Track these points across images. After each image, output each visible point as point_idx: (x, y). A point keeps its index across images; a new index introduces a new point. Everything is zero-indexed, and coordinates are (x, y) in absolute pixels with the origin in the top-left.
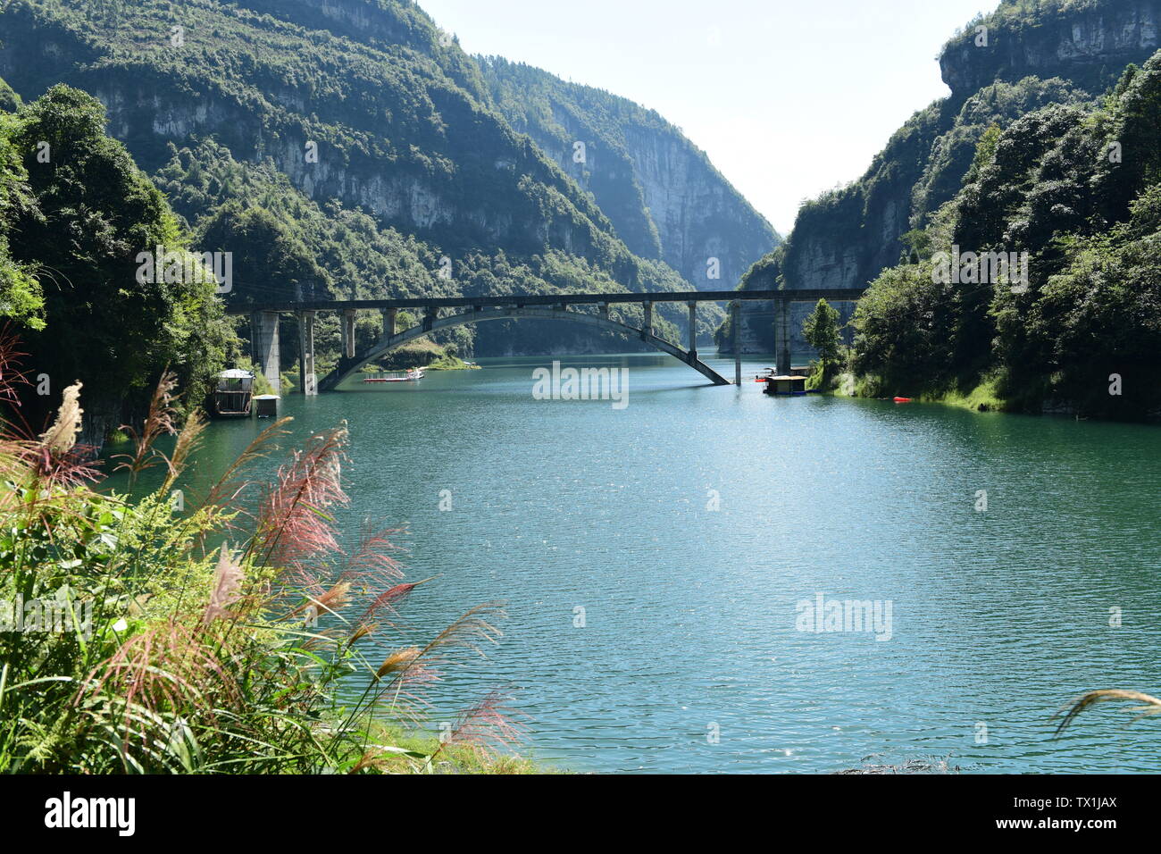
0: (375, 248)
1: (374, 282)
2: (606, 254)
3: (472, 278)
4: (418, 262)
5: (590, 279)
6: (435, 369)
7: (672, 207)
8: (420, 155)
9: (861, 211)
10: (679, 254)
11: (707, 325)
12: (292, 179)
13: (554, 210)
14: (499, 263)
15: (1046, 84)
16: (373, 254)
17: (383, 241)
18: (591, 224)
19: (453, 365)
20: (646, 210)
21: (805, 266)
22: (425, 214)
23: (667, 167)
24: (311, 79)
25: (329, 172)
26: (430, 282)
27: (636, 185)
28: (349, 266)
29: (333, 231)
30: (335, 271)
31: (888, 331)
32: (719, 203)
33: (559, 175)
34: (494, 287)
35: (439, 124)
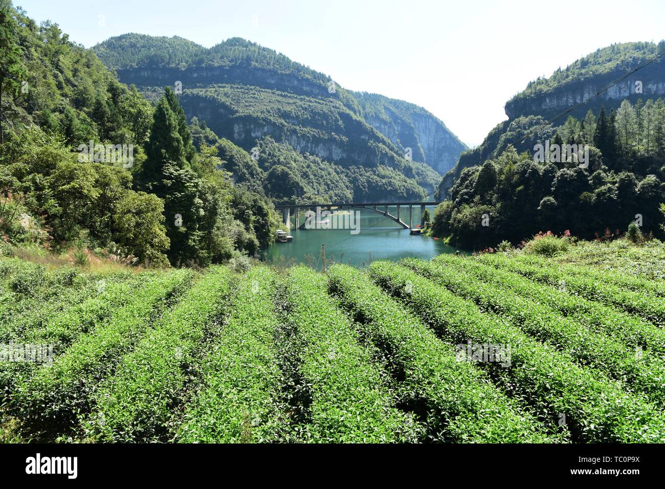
0: (320, 169)
1: (319, 181)
2: (400, 165)
3: (352, 177)
4: (334, 172)
5: (394, 175)
7: (430, 142)
8: (335, 136)
10: (433, 159)
12: (293, 147)
13: (381, 152)
14: (362, 171)
15: (536, 118)
16: (319, 171)
17: (322, 166)
18: (395, 155)
20: (419, 144)
22: (337, 155)
23: (428, 128)
24: (300, 114)
25: (305, 143)
26: (338, 179)
27: (416, 136)
28: (312, 176)
29: (306, 164)
32: (448, 140)
33: (383, 139)
34: (360, 180)
35: (342, 125)
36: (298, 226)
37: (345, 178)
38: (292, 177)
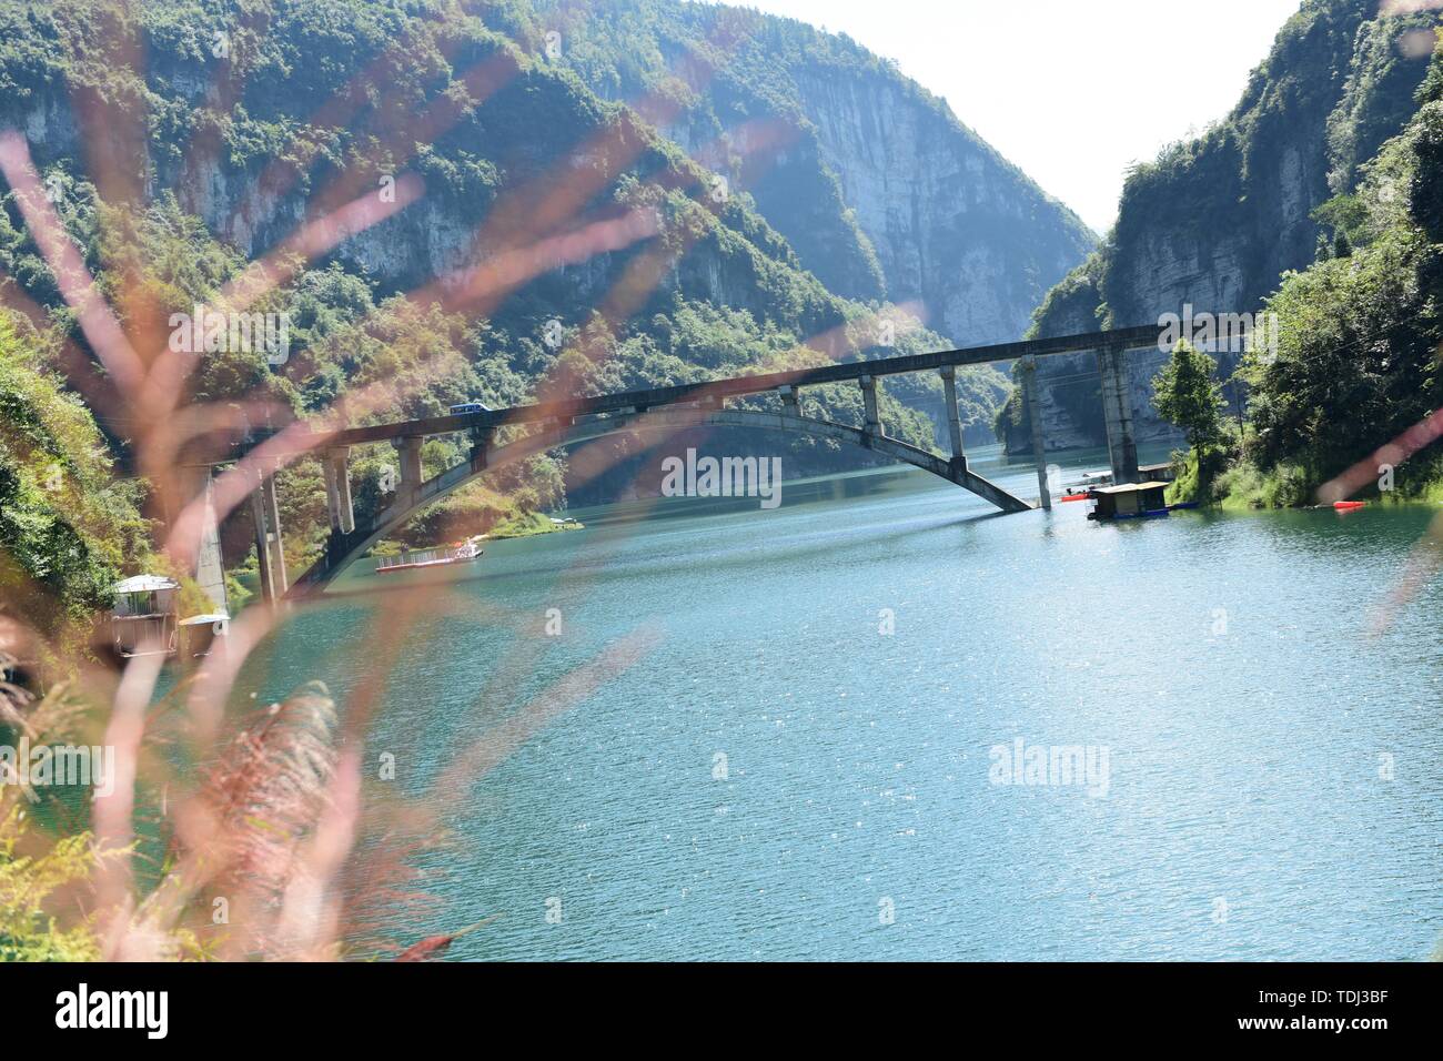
0: (373, 332)
2: (784, 299)
3: (551, 368)
4: (451, 348)
5: (760, 347)
6: (500, 538)
7: (895, 203)
8: (435, 160)
9: (1237, 174)
11: (979, 407)
12: (212, 226)
13: (684, 230)
14: (595, 335)
16: (369, 345)
17: (385, 319)
18: (752, 249)
19: (532, 527)
20: (849, 212)
21: (1144, 283)
22: (456, 262)
23: (878, 132)
24: (228, 45)
25: (278, 206)
26: (477, 382)
27: (827, 172)
28: (330, 371)
29: (294, 311)
30: (307, 381)
31: (1307, 384)
32: (980, 187)
33: (685, 169)
34: (591, 379)
35: (465, 101)
36: (281, 580)
37: (511, 376)
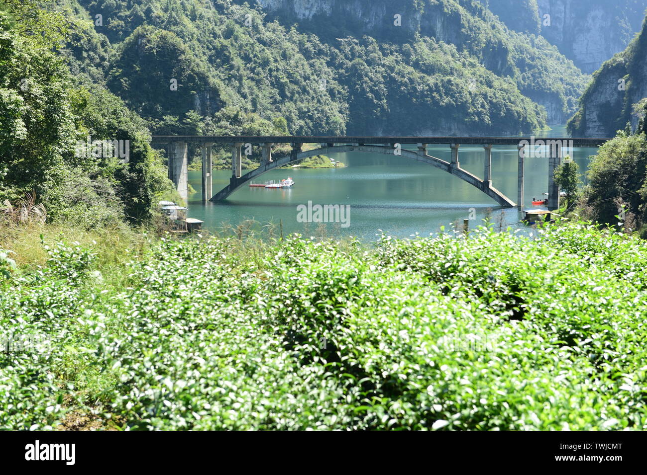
0: (262, 42)
1: (258, 74)
2: (476, 39)
3: (347, 67)
4: (298, 52)
5: (458, 65)
6: (305, 167)
10: (560, 27)
14: (372, 52)
16: (258, 47)
17: (267, 34)
18: (462, 11)
19: (320, 164)
22: (306, 6)
26: (309, 71)
28: (237, 62)
29: (223, 27)
34: (367, 75)
36: (210, 193)
37: (326, 69)
38: (189, 61)
